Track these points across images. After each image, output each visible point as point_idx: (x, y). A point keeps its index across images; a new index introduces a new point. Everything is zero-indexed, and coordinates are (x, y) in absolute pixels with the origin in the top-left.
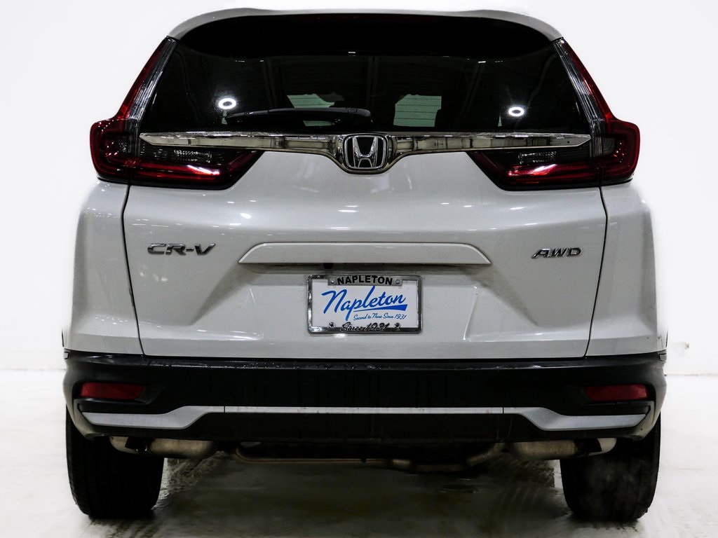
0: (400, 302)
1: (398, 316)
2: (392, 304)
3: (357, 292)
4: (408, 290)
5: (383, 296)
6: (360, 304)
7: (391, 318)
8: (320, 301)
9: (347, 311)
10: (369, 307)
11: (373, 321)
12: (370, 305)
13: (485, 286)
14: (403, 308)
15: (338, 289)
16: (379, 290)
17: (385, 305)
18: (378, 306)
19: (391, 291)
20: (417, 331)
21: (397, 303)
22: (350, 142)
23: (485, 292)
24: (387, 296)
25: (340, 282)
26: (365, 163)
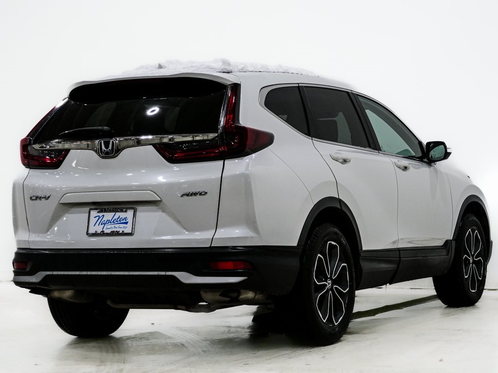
0: (125, 220)
1: (124, 227)
2: (122, 222)
3: (108, 216)
4: (129, 214)
5: (119, 218)
6: (109, 222)
7: (120, 228)
8: (93, 220)
9: (103, 225)
10: (112, 223)
11: (113, 230)
12: (113, 222)
13: (163, 211)
14: (126, 223)
15: (101, 214)
16: (118, 214)
17: (119, 222)
18: (116, 223)
19: (122, 215)
20: (131, 234)
21: (124, 221)
22: (101, 143)
23: (164, 215)
24: (120, 217)
25: (101, 211)
26: (107, 153)
